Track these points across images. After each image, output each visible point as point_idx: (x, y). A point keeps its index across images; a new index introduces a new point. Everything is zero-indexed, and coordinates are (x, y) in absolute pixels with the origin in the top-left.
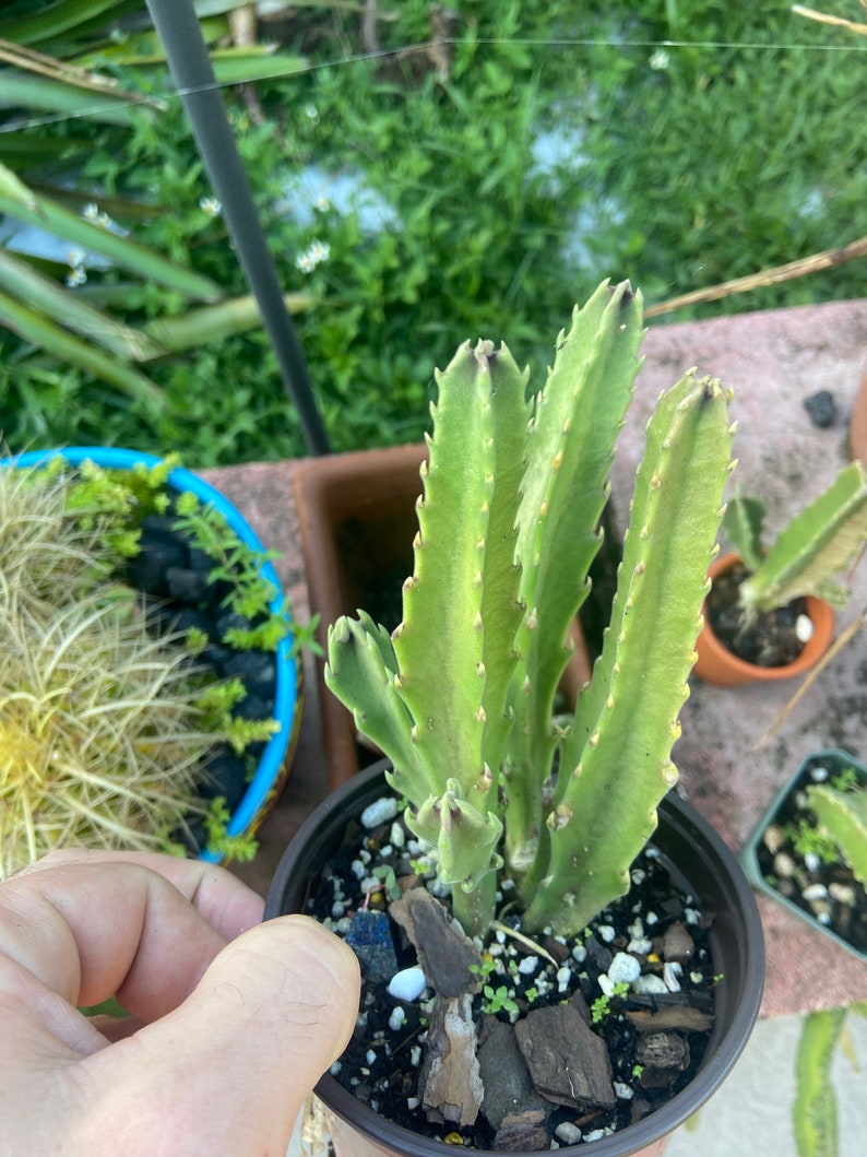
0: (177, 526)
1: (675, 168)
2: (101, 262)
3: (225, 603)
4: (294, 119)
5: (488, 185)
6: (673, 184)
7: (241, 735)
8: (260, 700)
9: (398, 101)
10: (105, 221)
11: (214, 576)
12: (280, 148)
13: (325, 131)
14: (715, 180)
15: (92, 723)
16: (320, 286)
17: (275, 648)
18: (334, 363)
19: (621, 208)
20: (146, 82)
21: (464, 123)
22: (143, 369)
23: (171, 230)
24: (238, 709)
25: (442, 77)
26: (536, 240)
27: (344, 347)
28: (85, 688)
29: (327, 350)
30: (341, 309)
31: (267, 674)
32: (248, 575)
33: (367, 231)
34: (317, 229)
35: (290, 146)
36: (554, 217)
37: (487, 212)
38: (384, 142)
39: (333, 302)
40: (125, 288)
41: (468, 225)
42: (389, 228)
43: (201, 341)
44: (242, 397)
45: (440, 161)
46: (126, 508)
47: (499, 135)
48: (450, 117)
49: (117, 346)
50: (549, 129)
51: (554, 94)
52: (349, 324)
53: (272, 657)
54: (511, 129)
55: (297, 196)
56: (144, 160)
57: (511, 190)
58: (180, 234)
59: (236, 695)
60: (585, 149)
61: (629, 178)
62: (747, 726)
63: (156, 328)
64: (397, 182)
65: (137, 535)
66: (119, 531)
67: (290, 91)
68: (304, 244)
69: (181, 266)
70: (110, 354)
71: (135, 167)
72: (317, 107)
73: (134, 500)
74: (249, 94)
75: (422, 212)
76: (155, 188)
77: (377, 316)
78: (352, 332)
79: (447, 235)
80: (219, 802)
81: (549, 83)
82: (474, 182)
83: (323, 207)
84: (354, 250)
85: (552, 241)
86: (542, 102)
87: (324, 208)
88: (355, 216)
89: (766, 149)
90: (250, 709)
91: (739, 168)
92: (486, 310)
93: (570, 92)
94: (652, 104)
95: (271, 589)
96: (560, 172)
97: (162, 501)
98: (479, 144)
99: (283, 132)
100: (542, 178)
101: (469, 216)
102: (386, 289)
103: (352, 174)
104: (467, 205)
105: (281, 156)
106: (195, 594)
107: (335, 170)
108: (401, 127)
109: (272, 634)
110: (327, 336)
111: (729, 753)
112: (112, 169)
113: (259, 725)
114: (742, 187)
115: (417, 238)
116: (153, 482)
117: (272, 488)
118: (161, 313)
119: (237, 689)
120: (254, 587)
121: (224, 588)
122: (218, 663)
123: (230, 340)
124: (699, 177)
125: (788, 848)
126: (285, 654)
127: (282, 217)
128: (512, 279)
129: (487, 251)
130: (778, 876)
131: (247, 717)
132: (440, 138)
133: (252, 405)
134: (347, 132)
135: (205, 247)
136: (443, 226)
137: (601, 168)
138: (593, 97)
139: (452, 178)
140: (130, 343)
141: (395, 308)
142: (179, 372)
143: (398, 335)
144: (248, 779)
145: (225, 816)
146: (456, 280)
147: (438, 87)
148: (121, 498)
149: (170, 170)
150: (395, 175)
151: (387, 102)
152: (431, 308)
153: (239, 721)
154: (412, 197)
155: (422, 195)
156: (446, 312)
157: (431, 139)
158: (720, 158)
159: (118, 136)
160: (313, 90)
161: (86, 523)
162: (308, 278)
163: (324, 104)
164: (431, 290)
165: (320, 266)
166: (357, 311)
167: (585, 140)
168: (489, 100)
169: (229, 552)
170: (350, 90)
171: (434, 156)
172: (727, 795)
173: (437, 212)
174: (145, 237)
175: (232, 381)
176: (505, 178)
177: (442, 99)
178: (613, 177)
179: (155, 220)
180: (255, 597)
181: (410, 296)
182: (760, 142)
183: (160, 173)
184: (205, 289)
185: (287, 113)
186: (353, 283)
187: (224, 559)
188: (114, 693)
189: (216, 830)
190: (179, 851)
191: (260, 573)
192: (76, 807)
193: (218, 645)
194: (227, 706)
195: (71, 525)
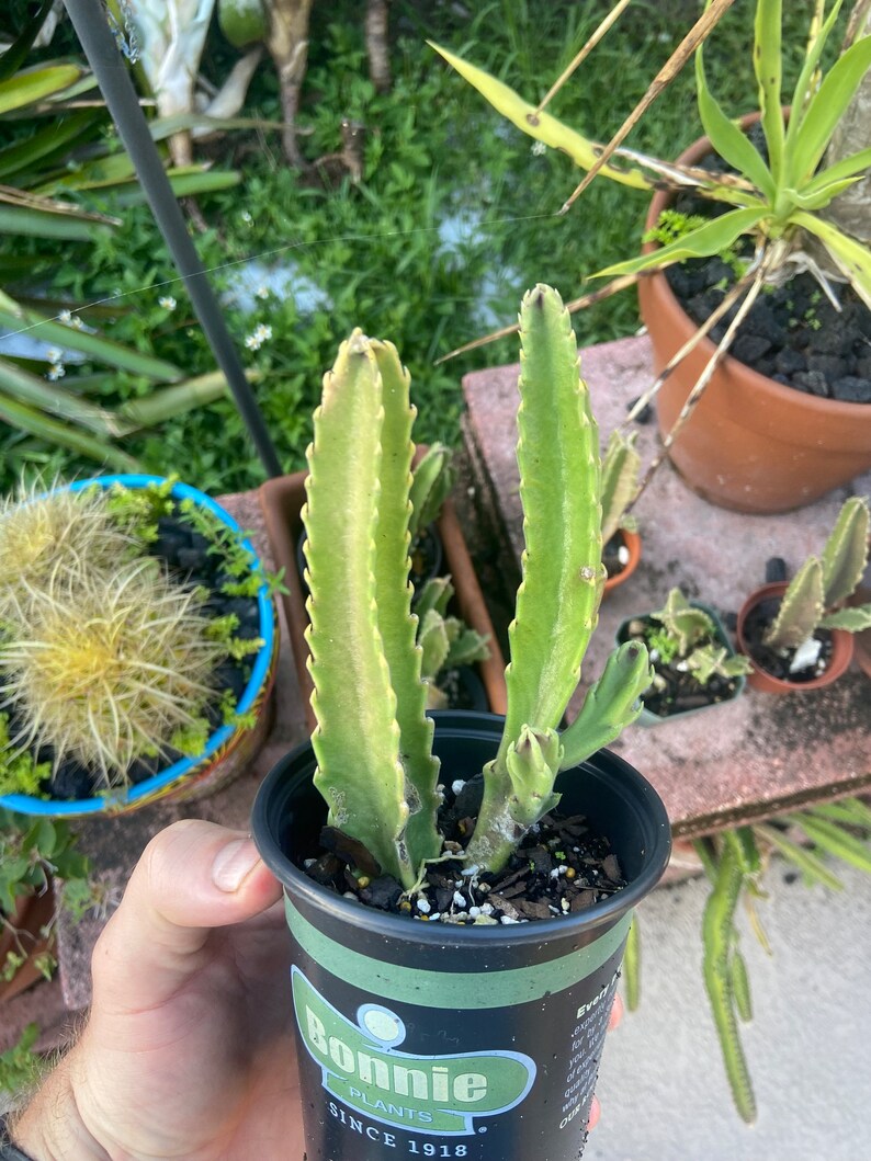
0: (182, 519)
1: (560, 239)
2: (76, 357)
3: (220, 568)
4: (232, 222)
5: (403, 265)
6: (560, 250)
7: (240, 650)
8: (249, 627)
9: (320, 202)
10: (78, 322)
11: (212, 550)
12: (223, 249)
13: (260, 232)
14: (594, 244)
15: (145, 633)
16: (267, 361)
17: (256, 595)
18: (285, 424)
19: (518, 274)
20: (101, 203)
21: (378, 215)
22: (119, 444)
23: (134, 326)
24: (235, 634)
25: (356, 179)
26: (448, 307)
27: (291, 409)
28: (138, 615)
29: (278, 414)
30: (285, 379)
31: (253, 611)
32: (234, 548)
33: (305, 311)
34: (260, 314)
35: (231, 247)
36: (461, 288)
37: (404, 288)
38: (311, 238)
39: (280, 372)
40: (99, 377)
41: (389, 300)
42: (321, 307)
43: (168, 416)
44: (208, 459)
45: (359, 249)
46: (146, 511)
47: (408, 223)
48: (365, 211)
49: (95, 426)
50: (452, 214)
51: (454, 183)
52: (294, 390)
53: (255, 600)
54: (417, 217)
55: (241, 288)
56: (106, 269)
57: (422, 268)
58: (144, 327)
59: (234, 624)
60: (484, 228)
61: (522, 250)
64: (326, 269)
65: (155, 528)
66: (143, 527)
67: (227, 201)
68: (251, 328)
69: (147, 355)
70: (90, 434)
71: (98, 275)
72: (250, 213)
73: (150, 505)
74: (191, 206)
75: (349, 291)
76: (118, 292)
78: (298, 396)
79: (371, 310)
80: (229, 692)
81: (448, 175)
82: (391, 264)
83: (263, 293)
84: (293, 329)
85: (462, 307)
86: (443, 192)
87: (265, 296)
88: (294, 301)
89: (636, 214)
90: (243, 633)
91: (612, 232)
93: (465, 182)
94: (536, 186)
95: (250, 556)
96: (462, 248)
97: (169, 506)
98: (392, 232)
99: (224, 236)
100: (448, 255)
101: (389, 292)
103: (286, 266)
104: (386, 284)
105: (223, 256)
106: (198, 564)
107: (271, 264)
108: (325, 223)
109: (254, 584)
110: (277, 401)
112: (79, 279)
113: (250, 642)
114: (618, 248)
115: (347, 314)
116: (162, 494)
117: (242, 512)
119: (233, 620)
120: (238, 555)
121: (218, 559)
122: (219, 605)
123: (193, 412)
124: (581, 243)
126: (263, 597)
127: (228, 306)
128: (430, 342)
129: (406, 320)
131: (241, 638)
132: (359, 230)
133: (217, 465)
134: (278, 232)
135: (166, 337)
136: (367, 303)
137: (498, 242)
138: (486, 184)
139: (373, 262)
140: (106, 423)
142: (152, 444)
144: (246, 680)
145: (233, 701)
147: (352, 187)
148: (141, 504)
149: (129, 276)
150: (323, 263)
151: (311, 203)
153: (237, 640)
154: (339, 281)
155: (348, 279)
157: (352, 231)
158: (596, 225)
159: (82, 250)
160: (245, 198)
161: (121, 521)
162: (256, 355)
163: (256, 210)
165: (265, 344)
166: (300, 379)
167: (482, 219)
168: (398, 195)
169: (219, 534)
170: (278, 195)
171: (354, 245)
173: (360, 292)
174: (113, 333)
175: (198, 448)
176: (416, 257)
177: (358, 198)
178: (508, 250)
179: (119, 319)
180: (240, 561)
182: (630, 210)
183: (122, 278)
184: (168, 372)
185: (225, 219)
186: (296, 356)
187: (216, 539)
188: (153, 616)
189: (228, 711)
190: (205, 724)
191: (242, 546)
192: (139, 686)
193: (218, 595)
194: (227, 632)
195: (112, 522)
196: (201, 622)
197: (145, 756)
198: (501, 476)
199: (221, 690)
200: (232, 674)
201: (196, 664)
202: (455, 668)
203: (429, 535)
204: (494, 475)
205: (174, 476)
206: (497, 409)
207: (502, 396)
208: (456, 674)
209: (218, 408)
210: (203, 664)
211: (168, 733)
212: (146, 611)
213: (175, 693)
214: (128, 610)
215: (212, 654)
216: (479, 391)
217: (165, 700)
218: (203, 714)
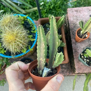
0: (27, 21)
2: (21, 3)
3: (31, 29)
7: (32, 40)
8: (34, 37)
11: (31, 26)
15: (19, 35)
16: (42, 7)
18: (43, 15)
24: (32, 38)
26: (65, 3)
30: (44, 9)
31: (35, 35)
32: (33, 26)
33: (48, 1)
34: (43, 1)
36: (67, 0)
39: (44, 8)
40: (23, 6)
41: (58, 1)
42: (50, 1)
43: (30, 12)
44: (34, 17)
52: (45, 11)
53: (35, 34)
58: (29, 1)
62: (81, 46)
63: (26, 10)
65: (24, 22)
66: (22, 21)
68: (41, 2)
69: (29, 4)
77: (48, 10)
79: (56, 2)
84: (46, 3)
92: (59, 10)
97: (26, 19)
102: (49, 7)
106: (29, 28)
109: (35, 32)
110: (43, 12)
111: (78, 49)
113: (34, 39)
115: (53, 2)
116: (25, 17)
118: (27, 9)
119: (32, 36)
121: (31, 27)
122: (30, 34)
123: (33, 12)
125: (83, 55)
128: (62, 7)
129: (60, 4)
130: (82, 58)
135: (31, 2)
141: (50, 9)
143: (50, 12)
145: (30, 47)
146: (56, 6)
148: (22, 18)
152: (54, 9)
156: (55, 10)
161: (19, 20)
164: (54, 7)
165: (43, 4)
166: (46, 9)
169: (32, 24)
172: (78, 52)
174: (25, 1)
180: (34, 28)
181: (52, 8)
184: (31, 7)
186: (46, 7)
188: (21, 33)
189: (30, 48)
190: (26, 49)
191: (35, 26)
192: (17, 43)
193: (30, 32)
194: (31, 37)
195: (18, 20)
196: (27, 35)
197: (18, 52)
198: (70, 23)
199: (29, 45)
200: (31, 43)
201: (26, 41)
202: (60, 47)
203: (59, 29)
204: (69, 22)
205: (27, 15)
206: (71, 14)
207: (72, 12)
208: (60, 48)
209: (36, 12)
210: (27, 41)
211: (21, 49)
212: (20, 32)
213: (22, 44)
214: (18, 32)
215: (28, 40)
216: (69, 11)
217: (21, 45)
218: (26, 48)
